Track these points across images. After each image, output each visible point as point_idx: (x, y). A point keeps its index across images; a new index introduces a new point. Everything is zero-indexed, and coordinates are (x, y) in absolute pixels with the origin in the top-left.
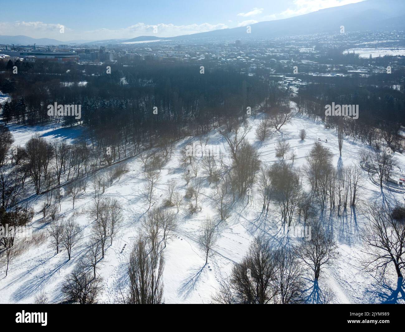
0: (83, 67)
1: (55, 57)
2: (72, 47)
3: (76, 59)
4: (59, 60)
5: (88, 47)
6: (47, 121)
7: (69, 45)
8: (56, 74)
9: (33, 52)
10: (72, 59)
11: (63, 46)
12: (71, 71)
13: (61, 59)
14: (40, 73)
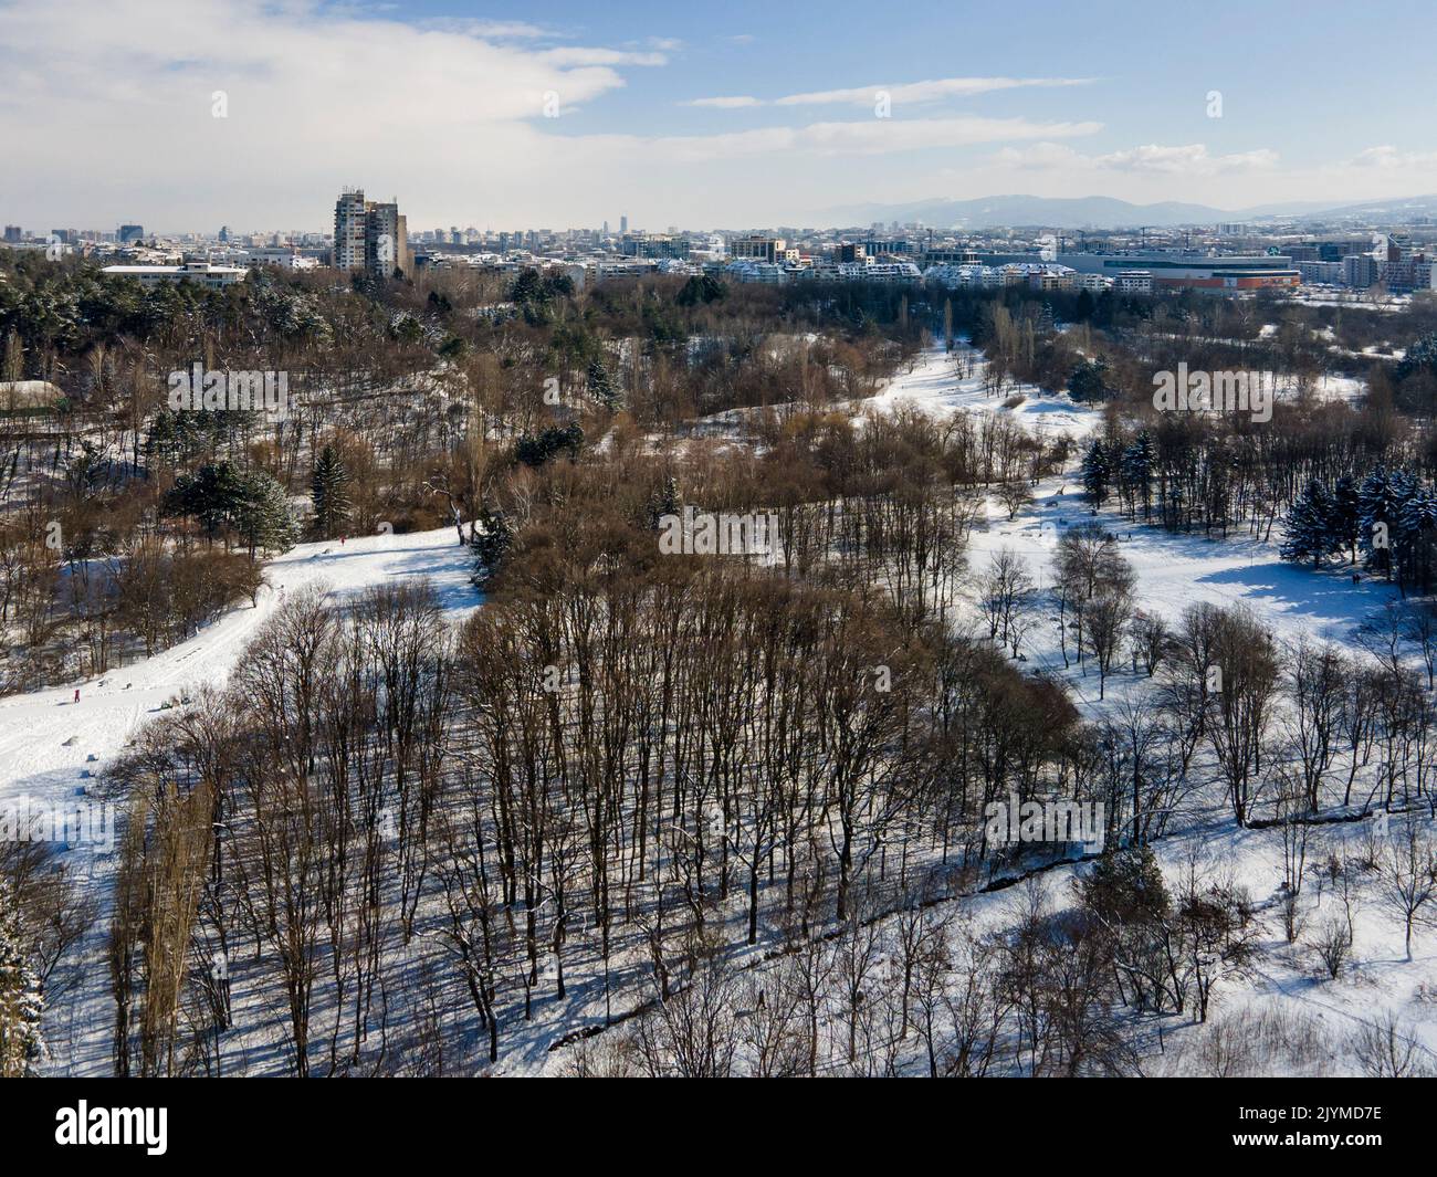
0: (1324, 316)
1: (1215, 275)
2: (1264, 231)
3: (1287, 280)
4: (1226, 284)
5: (1327, 231)
6: (1225, 535)
7: (1250, 224)
8: (1229, 342)
9: (1142, 259)
10: (1274, 281)
11: (1232, 229)
12: (1277, 332)
13: (1234, 280)
14: (1174, 337)
